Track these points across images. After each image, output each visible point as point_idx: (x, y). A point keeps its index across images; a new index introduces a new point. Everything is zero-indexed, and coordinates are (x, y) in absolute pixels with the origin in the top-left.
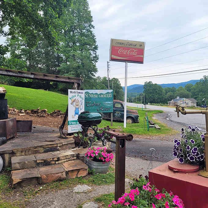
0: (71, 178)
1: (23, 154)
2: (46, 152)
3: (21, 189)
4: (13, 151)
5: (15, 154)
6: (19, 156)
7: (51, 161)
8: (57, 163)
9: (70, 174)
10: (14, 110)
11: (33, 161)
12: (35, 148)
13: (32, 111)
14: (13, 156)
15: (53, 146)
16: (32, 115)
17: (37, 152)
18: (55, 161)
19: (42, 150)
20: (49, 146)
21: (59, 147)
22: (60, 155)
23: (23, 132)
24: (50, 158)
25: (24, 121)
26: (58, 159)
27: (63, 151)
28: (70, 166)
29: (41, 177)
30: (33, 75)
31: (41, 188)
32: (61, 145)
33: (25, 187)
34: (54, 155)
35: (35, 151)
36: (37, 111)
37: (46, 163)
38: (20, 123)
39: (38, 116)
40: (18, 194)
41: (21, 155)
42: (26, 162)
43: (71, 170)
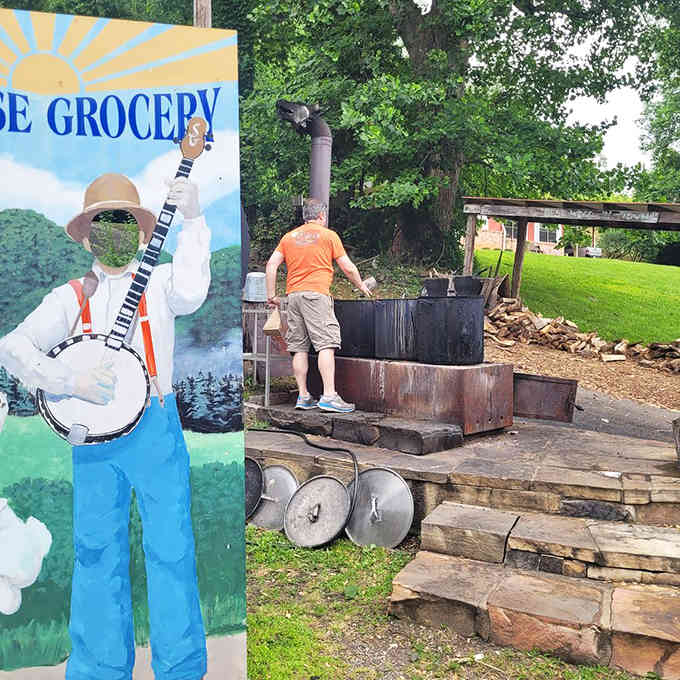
0: (621, 669)
1: (484, 498)
2: (572, 515)
3: (411, 629)
4: (449, 479)
5: (458, 491)
6: (469, 503)
7: (565, 558)
8: (592, 573)
9: (620, 649)
10: (589, 342)
11: (494, 535)
12: (529, 490)
13: (653, 348)
14: (450, 498)
15: (602, 495)
16: (648, 362)
17: (533, 504)
18: (584, 562)
19: (553, 501)
20: (588, 494)
21: (632, 510)
22: (620, 543)
23: (538, 417)
24: (564, 547)
25: (544, 380)
26: (600, 561)
27: (645, 528)
28: (637, 609)
29: (487, 612)
30: (657, 214)
31: (479, 657)
32: (644, 500)
33: (428, 627)
34: (593, 538)
35: (527, 497)
36: (671, 350)
37: (544, 561)
38: (526, 382)
39: (672, 369)
40: (396, 645)
41: (477, 503)
42: (469, 533)
43: (624, 634)
